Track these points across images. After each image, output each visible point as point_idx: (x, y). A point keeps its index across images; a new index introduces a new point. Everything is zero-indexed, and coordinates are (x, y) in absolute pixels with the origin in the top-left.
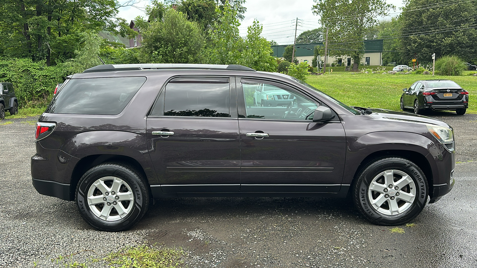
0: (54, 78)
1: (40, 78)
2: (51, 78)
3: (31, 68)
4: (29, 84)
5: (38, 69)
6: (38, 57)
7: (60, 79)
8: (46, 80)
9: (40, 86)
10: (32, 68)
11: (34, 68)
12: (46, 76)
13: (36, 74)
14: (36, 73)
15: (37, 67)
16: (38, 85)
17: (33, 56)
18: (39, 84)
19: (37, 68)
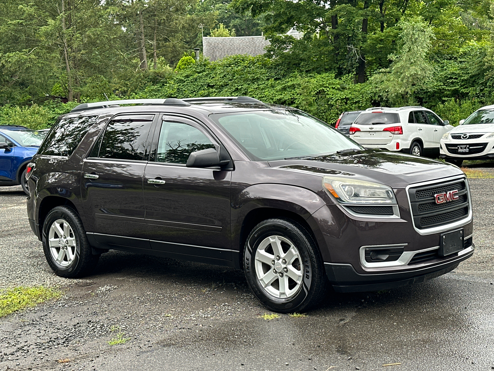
0: (358, 102)
1: (337, 103)
2: (354, 103)
3: (328, 87)
4: (322, 113)
5: (338, 89)
6: (345, 69)
7: (366, 104)
8: (347, 107)
9: (337, 116)
10: (330, 87)
11: (333, 88)
12: (347, 99)
13: (333, 98)
14: (333, 95)
15: (337, 85)
16: (333, 115)
17: (339, 68)
18: (335, 112)
19: (336, 87)
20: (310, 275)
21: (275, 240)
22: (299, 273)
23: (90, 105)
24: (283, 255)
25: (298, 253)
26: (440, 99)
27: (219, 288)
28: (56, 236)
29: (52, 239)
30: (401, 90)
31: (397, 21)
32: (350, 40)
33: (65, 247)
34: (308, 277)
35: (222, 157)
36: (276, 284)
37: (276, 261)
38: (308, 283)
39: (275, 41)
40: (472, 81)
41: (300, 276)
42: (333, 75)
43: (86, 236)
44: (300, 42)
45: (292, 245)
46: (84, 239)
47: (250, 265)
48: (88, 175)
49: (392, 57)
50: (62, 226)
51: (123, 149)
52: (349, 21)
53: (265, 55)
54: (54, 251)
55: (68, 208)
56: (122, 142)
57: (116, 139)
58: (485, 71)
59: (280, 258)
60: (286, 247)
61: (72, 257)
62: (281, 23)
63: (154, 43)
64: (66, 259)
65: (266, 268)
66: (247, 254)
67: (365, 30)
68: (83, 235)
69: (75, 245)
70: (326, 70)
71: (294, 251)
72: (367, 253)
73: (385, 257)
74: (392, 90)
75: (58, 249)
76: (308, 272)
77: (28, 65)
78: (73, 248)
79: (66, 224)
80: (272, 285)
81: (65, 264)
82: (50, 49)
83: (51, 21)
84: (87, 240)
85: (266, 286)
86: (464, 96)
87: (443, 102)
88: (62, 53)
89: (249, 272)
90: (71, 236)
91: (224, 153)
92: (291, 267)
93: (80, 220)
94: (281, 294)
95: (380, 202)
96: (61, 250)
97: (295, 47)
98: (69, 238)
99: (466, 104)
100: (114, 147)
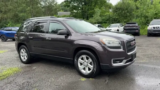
20: (96, 67)
21: (84, 56)
22: (92, 66)
23: (30, 19)
24: (87, 61)
25: (92, 60)
26: (102, 23)
27: (66, 67)
28: (22, 53)
29: (21, 54)
30: (95, 22)
31: (94, 9)
32: (85, 12)
33: (24, 56)
34: (95, 68)
35: (68, 32)
36: (84, 69)
37: (84, 63)
38: (95, 69)
39: (71, 12)
40: (108, 20)
41: (92, 67)
42: (82, 19)
43: (30, 53)
44: (76, 12)
45: (90, 58)
46: (29, 54)
47: (76, 63)
48: (30, 37)
49: (93, 15)
50: (23, 50)
51: (41, 30)
52: (85, 9)
53: (70, 15)
54: (22, 57)
55: (25, 46)
56: (41, 28)
57: (40, 28)
58: (110, 18)
59: (86, 62)
60: (87, 59)
61: (26, 58)
62: (73, 9)
63: (49, 12)
64: (25, 59)
65: (81, 64)
66: (76, 60)
67: (88, 10)
68: (29, 53)
69: (27, 55)
70: (81, 18)
71: (90, 60)
72: (113, 61)
73: (119, 62)
74: (93, 21)
75: (23, 56)
76: (95, 66)
77: (24, 16)
78: (26, 56)
79: (24, 50)
80: (83, 69)
81: (24, 60)
82: (29, 13)
83: (29, 8)
84: (30, 55)
85: (81, 69)
86: (106, 23)
87: (102, 24)
88: (31, 14)
89: (76, 65)
90: (26, 53)
91: (68, 31)
92: (89, 64)
93: (28, 49)
94: (86, 72)
95: (117, 45)
96: (24, 57)
97: (75, 14)
98: (25, 54)
99: (107, 24)
100: (39, 30)
